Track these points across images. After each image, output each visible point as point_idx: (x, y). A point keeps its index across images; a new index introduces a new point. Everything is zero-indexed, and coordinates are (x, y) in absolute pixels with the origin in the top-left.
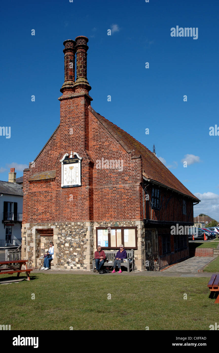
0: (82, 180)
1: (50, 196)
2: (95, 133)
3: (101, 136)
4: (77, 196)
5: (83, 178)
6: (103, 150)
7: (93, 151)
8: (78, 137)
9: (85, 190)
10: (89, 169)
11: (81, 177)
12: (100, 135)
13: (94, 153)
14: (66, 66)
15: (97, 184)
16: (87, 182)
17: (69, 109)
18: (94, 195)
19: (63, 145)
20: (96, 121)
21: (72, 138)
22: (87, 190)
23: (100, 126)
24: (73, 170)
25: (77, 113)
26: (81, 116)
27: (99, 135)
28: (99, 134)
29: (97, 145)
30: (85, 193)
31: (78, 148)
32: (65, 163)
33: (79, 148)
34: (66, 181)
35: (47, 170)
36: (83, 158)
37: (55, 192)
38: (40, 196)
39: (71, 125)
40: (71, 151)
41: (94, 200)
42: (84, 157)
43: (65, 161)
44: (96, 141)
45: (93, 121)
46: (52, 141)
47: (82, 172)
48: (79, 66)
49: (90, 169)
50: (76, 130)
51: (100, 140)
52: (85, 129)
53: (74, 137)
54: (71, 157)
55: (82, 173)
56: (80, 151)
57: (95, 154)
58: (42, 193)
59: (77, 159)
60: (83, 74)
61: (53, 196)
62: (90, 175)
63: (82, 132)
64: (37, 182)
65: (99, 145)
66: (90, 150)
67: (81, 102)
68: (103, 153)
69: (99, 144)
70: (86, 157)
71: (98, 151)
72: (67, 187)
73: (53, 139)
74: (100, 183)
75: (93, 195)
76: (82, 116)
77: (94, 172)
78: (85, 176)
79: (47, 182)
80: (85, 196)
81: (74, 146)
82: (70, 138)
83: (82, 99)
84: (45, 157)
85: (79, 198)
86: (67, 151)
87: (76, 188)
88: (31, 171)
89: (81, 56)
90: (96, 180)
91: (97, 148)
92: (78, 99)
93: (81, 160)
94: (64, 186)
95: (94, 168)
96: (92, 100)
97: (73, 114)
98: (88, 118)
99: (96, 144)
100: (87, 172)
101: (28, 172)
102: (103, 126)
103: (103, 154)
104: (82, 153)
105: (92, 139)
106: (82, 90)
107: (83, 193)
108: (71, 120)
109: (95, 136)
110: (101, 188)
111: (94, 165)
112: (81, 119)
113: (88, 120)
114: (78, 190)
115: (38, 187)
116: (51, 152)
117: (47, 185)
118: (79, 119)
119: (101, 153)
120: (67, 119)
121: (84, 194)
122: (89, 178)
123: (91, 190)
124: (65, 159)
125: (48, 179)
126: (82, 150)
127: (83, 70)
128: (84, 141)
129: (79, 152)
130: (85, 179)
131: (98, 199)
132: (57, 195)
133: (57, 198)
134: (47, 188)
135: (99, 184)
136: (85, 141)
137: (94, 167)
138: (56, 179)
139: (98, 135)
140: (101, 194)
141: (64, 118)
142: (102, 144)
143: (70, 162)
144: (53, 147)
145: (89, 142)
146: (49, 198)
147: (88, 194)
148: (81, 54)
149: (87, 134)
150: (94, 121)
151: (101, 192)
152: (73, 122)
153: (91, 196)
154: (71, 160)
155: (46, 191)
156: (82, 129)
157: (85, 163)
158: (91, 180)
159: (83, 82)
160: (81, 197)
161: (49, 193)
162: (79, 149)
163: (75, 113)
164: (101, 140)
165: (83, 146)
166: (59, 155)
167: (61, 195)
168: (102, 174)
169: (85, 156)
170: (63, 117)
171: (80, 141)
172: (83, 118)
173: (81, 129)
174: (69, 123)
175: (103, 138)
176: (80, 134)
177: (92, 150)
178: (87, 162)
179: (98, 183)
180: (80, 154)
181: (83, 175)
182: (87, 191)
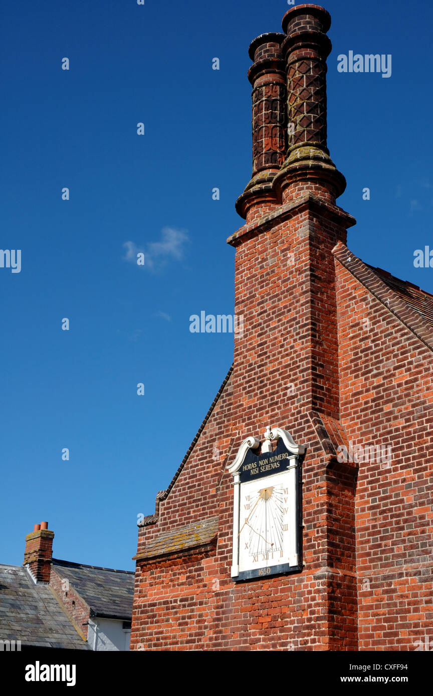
0: (305, 544)
1: (195, 620)
2: (359, 344)
3: (381, 350)
4: (283, 616)
5: (307, 535)
6: (388, 408)
7: (353, 419)
8: (289, 365)
9: (313, 585)
10: (329, 493)
11: (299, 529)
12: (376, 346)
13: (356, 424)
14: (255, 124)
15: (371, 561)
16: (323, 551)
17: (262, 267)
18: (362, 609)
19: (242, 405)
20: (360, 295)
21: (271, 373)
22: (321, 587)
23: (376, 311)
24: (272, 502)
25: (286, 275)
26: (301, 284)
27: (374, 349)
28: (373, 344)
29: (368, 390)
30: (313, 599)
31: (290, 409)
32: (246, 476)
33: (293, 411)
34: (248, 550)
35: (206, 513)
36: (307, 445)
37: (213, 601)
38: (168, 620)
39: (268, 326)
40: (266, 425)
41: (362, 637)
42: (312, 445)
43: (245, 468)
44: (363, 374)
45: (350, 300)
46: (224, 401)
47: (305, 506)
48: (293, 109)
49: (336, 491)
50: (285, 340)
51: (378, 368)
52: (312, 329)
53: (278, 370)
54: (265, 449)
55: (305, 513)
56: (296, 420)
57: (360, 429)
58: (174, 608)
59: (284, 456)
60: (308, 132)
61: (205, 621)
62: (336, 520)
63: (303, 343)
64: (159, 562)
65: (374, 388)
66: (343, 416)
67: (300, 230)
68: (388, 420)
69: (375, 384)
70: (317, 443)
71: (373, 413)
72: (251, 577)
73: (227, 395)
74: (383, 552)
75: (353, 612)
76: (303, 283)
77: (360, 504)
78: (315, 526)
79: (190, 560)
80: (312, 613)
81: (277, 403)
82: (265, 375)
83: (301, 219)
84: (202, 464)
85: (292, 626)
86: (255, 428)
87: (283, 579)
88: (159, 523)
89: (300, 72)
90: (368, 541)
91: (366, 403)
92: (290, 223)
93: (300, 459)
94: (240, 573)
95: (358, 488)
96: (353, 222)
97: (274, 282)
98: (333, 289)
99: (363, 386)
100: (322, 505)
101: (152, 530)
102: (386, 309)
103: (388, 424)
104: (303, 429)
105: (350, 367)
106: (302, 189)
107: (307, 600)
108: (268, 305)
109: (360, 354)
110: (385, 578)
111: (359, 475)
112: (300, 295)
113: (332, 297)
114: (290, 589)
115: (163, 582)
116: (221, 443)
117: (190, 571)
118: (294, 298)
119: (382, 422)
120: (254, 306)
121: (310, 606)
122: (329, 531)
123: (339, 585)
124: (247, 461)
125: (190, 549)
126: (302, 417)
127: (309, 118)
128: (311, 376)
129: (294, 426)
130: (316, 539)
131: (374, 629)
132: (218, 613)
133: (217, 626)
134: (190, 584)
135: (380, 559)
136: (314, 380)
137: (358, 482)
138: (220, 547)
139: (370, 348)
140: (388, 605)
141: (245, 306)
142: (383, 385)
143: (263, 470)
144: (226, 423)
145: (337, 382)
146: (193, 626)
147: (324, 605)
148: (299, 67)
149: (324, 350)
150: (355, 298)
151: (386, 596)
152: (273, 313)
153: (339, 613)
154: (266, 461)
155: (186, 600)
156: (304, 332)
157: (312, 469)
158: (342, 541)
159: (307, 158)
160: (299, 621)
161: (195, 604)
162: (293, 415)
163: (279, 279)
164: (381, 365)
165: (306, 401)
166: (230, 448)
167: (231, 611)
168: (390, 510)
169: (315, 438)
170: (243, 301)
171: (297, 379)
172: (304, 290)
173: (298, 334)
174: (260, 321)
175: (388, 359)
176: (295, 352)
177: (349, 414)
178: (322, 461)
179: (375, 553)
180: (296, 432)
181: (307, 521)
182: (318, 591)
